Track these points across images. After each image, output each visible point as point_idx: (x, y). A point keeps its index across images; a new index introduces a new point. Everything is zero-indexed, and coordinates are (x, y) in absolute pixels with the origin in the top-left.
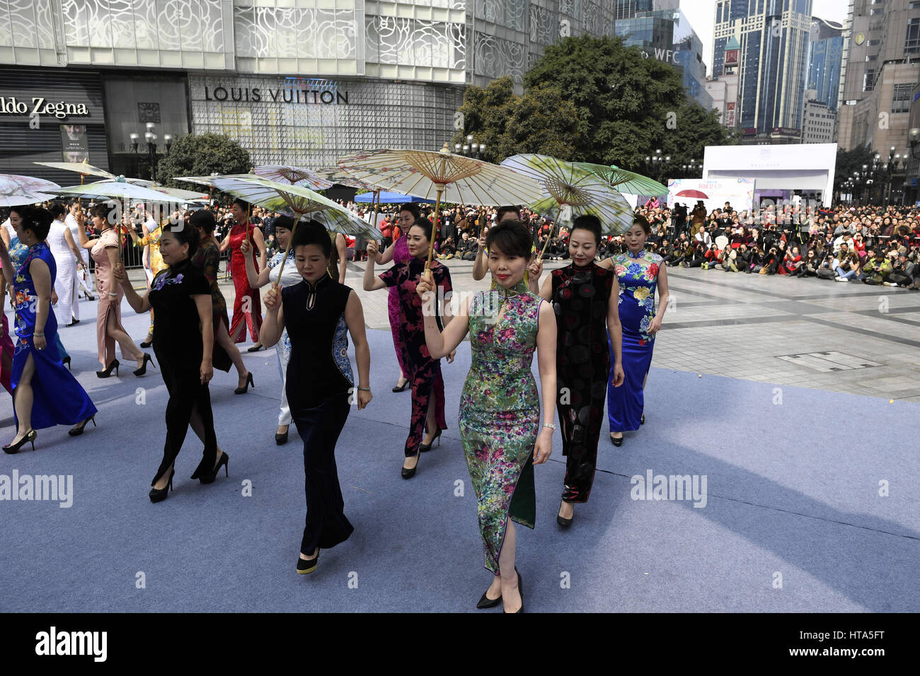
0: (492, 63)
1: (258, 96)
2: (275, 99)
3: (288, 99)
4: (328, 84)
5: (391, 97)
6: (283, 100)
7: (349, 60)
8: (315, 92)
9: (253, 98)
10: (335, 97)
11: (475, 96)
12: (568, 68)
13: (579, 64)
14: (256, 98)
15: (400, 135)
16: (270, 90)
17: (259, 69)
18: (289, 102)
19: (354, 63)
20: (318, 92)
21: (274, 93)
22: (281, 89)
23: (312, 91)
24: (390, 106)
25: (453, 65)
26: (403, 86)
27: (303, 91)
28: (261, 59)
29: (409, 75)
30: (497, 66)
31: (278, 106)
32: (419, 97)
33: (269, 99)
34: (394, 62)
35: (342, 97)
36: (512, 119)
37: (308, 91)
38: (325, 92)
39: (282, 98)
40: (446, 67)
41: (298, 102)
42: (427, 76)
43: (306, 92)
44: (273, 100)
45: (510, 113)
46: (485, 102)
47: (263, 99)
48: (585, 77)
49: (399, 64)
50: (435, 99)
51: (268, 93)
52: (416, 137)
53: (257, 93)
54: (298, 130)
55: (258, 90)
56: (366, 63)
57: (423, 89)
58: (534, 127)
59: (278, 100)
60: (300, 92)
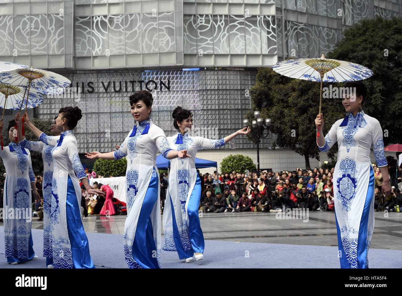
0: (305, 47)
1: (92, 88)
2: (106, 90)
3: (118, 89)
4: (153, 74)
5: (209, 82)
6: (113, 90)
7: (169, 53)
8: (141, 82)
9: (88, 90)
10: (159, 85)
11: (265, 76)
12: (360, 48)
13: (371, 43)
14: (90, 90)
15: (217, 116)
16: (103, 83)
17: (93, 66)
18: (119, 92)
19: (174, 55)
20: (143, 81)
21: (106, 84)
22: (112, 81)
23: (138, 81)
24: (208, 90)
25: (266, 51)
26: (224, 73)
27: (130, 82)
28: (95, 57)
29: (225, 62)
30: (311, 49)
31: (109, 96)
32: (235, 80)
33: (102, 90)
34: (211, 52)
35: (164, 85)
36: (294, 94)
37: (135, 82)
38: (149, 82)
39: (113, 88)
40: (260, 53)
41: (126, 91)
42: (242, 62)
43: (133, 82)
44: (104, 91)
45: (294, 90)
46: (273, 81)
47: (96, 91)
48: (374, 55)
49: (215, 53)
50: (250, 82)
51: (101, 85)
52: (233, 117)
53: (92, 86)
54: (126, 115)
55: (92, 83)
56: (185, 55)
57: (239, 73)
58: (313, 101)
59: (108, 91)
60: (129, 83)
